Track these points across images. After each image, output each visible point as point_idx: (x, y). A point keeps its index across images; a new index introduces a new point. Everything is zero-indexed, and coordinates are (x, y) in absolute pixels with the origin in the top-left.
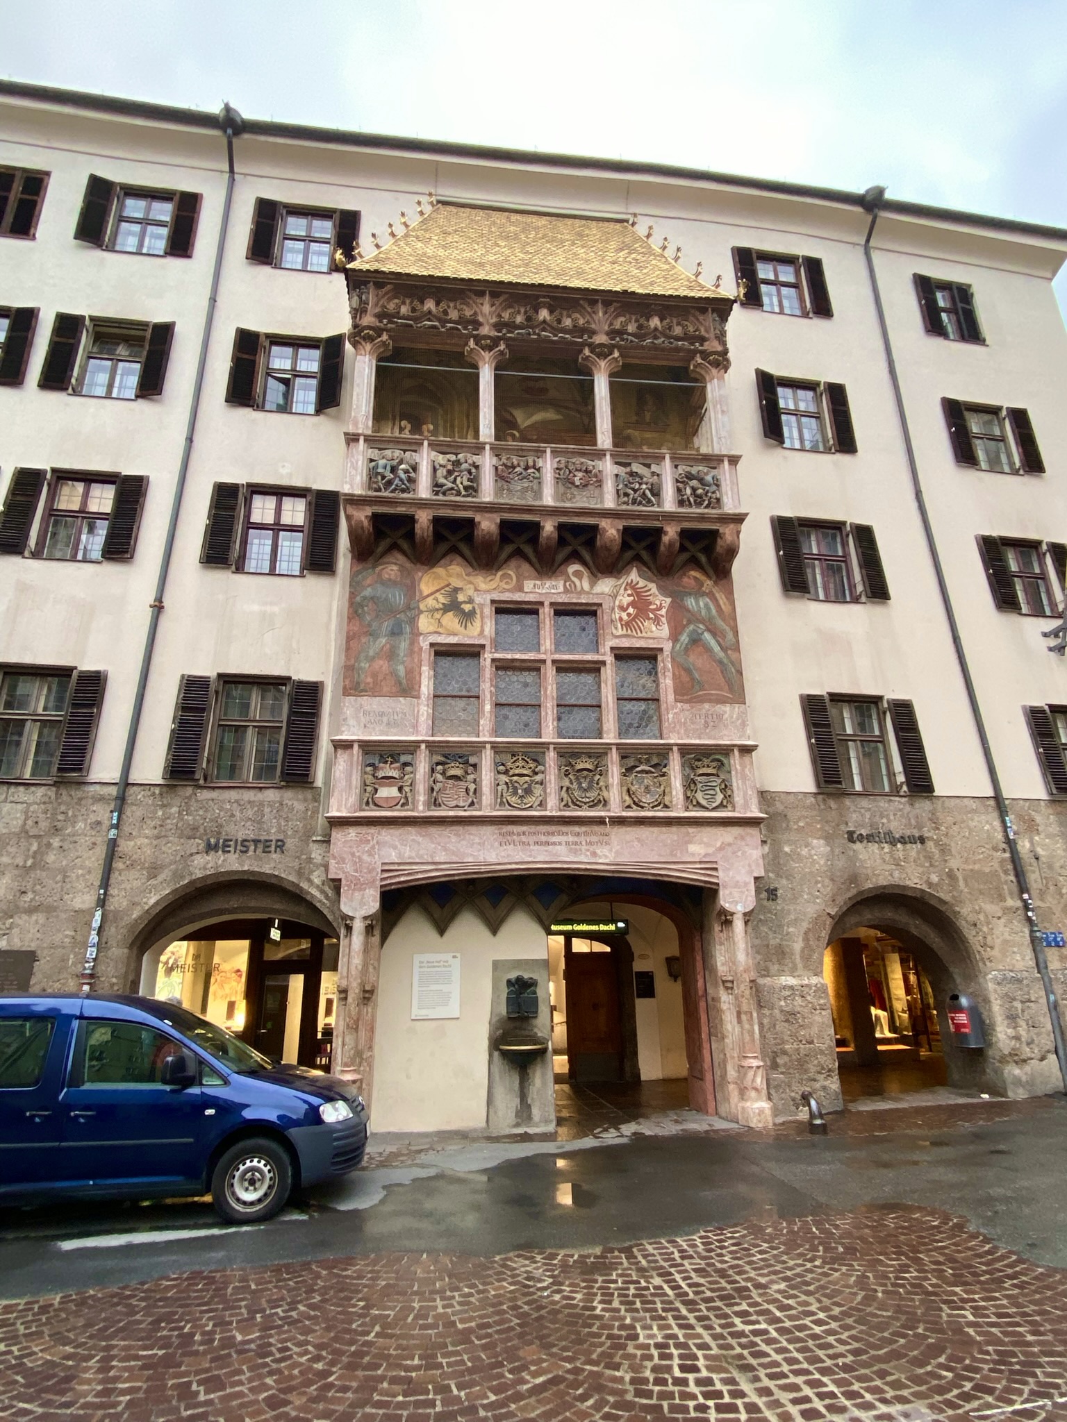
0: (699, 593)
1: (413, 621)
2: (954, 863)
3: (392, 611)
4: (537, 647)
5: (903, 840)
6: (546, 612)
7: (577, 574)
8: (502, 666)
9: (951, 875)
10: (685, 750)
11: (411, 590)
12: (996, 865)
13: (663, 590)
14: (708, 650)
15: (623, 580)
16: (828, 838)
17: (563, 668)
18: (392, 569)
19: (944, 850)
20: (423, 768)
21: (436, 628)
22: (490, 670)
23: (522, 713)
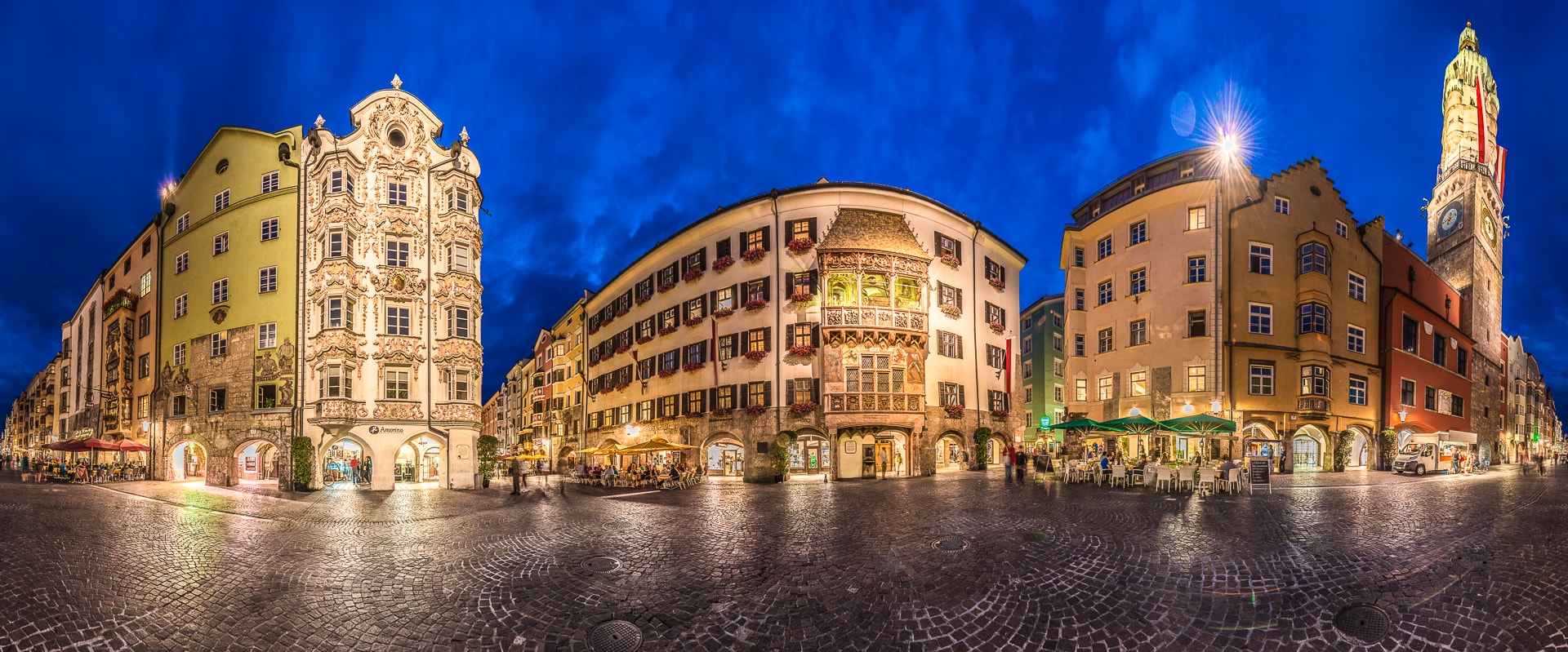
0: (915, 353)
1: (841, 361)
3: (835, 358)
4: (872, 367)
6: (875, 356)
7: (883, 346)
8: (864, 372)
10: (909, 395)
11: (840, 352)
13: (906, 352)
14: (917, 370)
15: (895, 348)
17: (880, 373)
18: (835, 346)
20: (845, 400)
21: (847, 362)
22: (861, 374)
23: (869, 385)
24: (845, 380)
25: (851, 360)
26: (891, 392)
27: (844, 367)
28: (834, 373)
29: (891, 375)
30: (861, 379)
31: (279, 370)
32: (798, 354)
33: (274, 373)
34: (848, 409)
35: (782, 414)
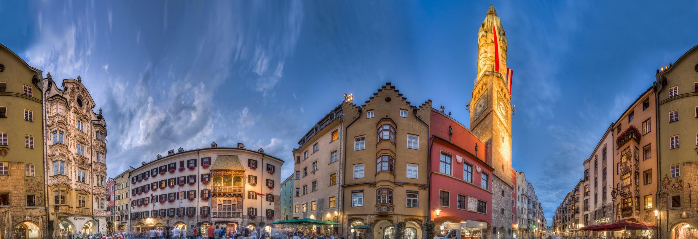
0: (239, 199)
3: (215, 201)
4: (226, 204)
6: (227, 200)
7: (229, 197)
10: (237, 212)
13: (237, 199)
14: (239, 204)
15: (234, 197)
16: (248, 219)
18: (214, 198)
20: (217, 214)
21: (218, 202)
22: (222, 206)
23: (225, 209)
24: (218, 207)
25: (219, 202)
26: (231, 211)
27: (217, 204)
28: (214, 206)
29: (232, 206)
30: (222, 207)
31: (37, 188)
32: (205, 199)
33: (35, 189)
34: (218, 216)
35: (199, 217)
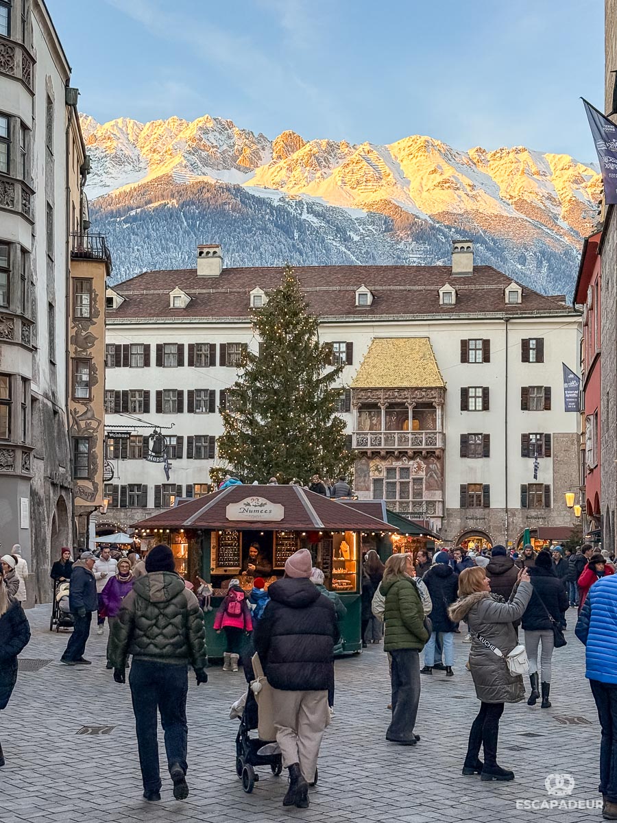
0: (433, 464)
1: (369, 473)
2: (491, 524)
3: (364, 471)
4: (395, 478)
5: (479, 519)
6: (397, 469)
7: (405, 460)
8: (387, 483)
9: (490, 527)
10: (426, 501)
11: (368, 465)
12: (502, 524)
13: (425, 463)
14: (434, 478)
15: (416, 461)
16: (461, 519)
17: (401, 483)
18: (364, 461)
19: (489, 521)
21: (373, 475)
22: (385, 484)
23: (391, 494)
26: (410, 499)
27: (371, 478)
28: (362, 484)
29: (411, 484)
30: (385, 488)
